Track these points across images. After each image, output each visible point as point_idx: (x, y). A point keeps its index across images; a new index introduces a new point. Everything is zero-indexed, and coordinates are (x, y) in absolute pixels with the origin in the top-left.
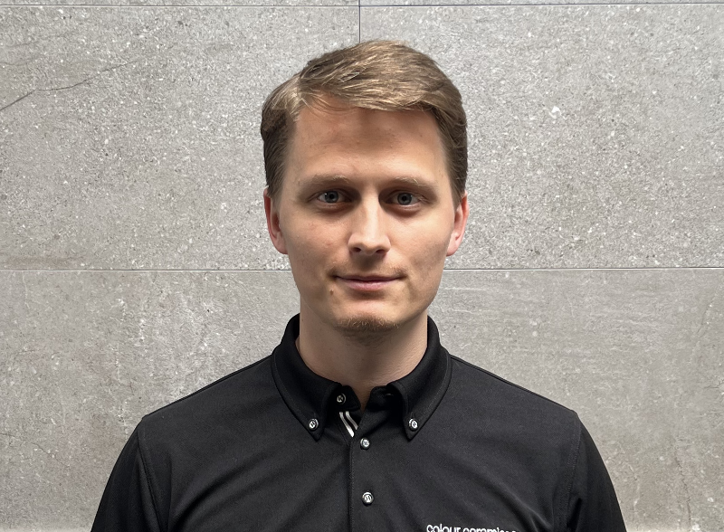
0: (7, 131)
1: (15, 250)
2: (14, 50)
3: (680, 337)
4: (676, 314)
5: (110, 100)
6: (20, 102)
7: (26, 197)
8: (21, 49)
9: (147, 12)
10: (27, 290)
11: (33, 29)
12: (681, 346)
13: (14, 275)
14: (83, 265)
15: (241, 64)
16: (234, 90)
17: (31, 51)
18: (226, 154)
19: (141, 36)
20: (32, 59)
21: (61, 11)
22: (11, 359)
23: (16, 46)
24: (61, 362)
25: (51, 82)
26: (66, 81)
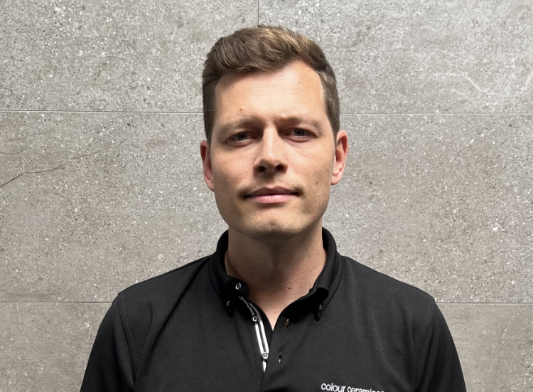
0: (4, 202)
1: (11, 288)
2: (9, 144)
3: (484, 352)
4: (481, 336)
5: (79, 180)
6: (13, 181)
7: (19, 250)
8: (15, 143)
9: (105, 116)
10: (20, 316)
11: (22, 128)
12: (484, 358)
13: (11, 306)
14: (59, 298)
15: (173, 155)
16: (168, 173)
17: (21, 144)
18: (162, 220)
19: (101, 134)
20: (22, 150)
21: (43, 116)
22: (9, 366)
23: (11, 140)
24: (45, 367)
25: (36, 167)
26: (46, 167)
